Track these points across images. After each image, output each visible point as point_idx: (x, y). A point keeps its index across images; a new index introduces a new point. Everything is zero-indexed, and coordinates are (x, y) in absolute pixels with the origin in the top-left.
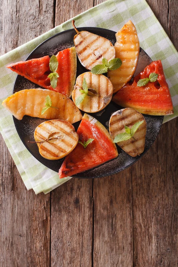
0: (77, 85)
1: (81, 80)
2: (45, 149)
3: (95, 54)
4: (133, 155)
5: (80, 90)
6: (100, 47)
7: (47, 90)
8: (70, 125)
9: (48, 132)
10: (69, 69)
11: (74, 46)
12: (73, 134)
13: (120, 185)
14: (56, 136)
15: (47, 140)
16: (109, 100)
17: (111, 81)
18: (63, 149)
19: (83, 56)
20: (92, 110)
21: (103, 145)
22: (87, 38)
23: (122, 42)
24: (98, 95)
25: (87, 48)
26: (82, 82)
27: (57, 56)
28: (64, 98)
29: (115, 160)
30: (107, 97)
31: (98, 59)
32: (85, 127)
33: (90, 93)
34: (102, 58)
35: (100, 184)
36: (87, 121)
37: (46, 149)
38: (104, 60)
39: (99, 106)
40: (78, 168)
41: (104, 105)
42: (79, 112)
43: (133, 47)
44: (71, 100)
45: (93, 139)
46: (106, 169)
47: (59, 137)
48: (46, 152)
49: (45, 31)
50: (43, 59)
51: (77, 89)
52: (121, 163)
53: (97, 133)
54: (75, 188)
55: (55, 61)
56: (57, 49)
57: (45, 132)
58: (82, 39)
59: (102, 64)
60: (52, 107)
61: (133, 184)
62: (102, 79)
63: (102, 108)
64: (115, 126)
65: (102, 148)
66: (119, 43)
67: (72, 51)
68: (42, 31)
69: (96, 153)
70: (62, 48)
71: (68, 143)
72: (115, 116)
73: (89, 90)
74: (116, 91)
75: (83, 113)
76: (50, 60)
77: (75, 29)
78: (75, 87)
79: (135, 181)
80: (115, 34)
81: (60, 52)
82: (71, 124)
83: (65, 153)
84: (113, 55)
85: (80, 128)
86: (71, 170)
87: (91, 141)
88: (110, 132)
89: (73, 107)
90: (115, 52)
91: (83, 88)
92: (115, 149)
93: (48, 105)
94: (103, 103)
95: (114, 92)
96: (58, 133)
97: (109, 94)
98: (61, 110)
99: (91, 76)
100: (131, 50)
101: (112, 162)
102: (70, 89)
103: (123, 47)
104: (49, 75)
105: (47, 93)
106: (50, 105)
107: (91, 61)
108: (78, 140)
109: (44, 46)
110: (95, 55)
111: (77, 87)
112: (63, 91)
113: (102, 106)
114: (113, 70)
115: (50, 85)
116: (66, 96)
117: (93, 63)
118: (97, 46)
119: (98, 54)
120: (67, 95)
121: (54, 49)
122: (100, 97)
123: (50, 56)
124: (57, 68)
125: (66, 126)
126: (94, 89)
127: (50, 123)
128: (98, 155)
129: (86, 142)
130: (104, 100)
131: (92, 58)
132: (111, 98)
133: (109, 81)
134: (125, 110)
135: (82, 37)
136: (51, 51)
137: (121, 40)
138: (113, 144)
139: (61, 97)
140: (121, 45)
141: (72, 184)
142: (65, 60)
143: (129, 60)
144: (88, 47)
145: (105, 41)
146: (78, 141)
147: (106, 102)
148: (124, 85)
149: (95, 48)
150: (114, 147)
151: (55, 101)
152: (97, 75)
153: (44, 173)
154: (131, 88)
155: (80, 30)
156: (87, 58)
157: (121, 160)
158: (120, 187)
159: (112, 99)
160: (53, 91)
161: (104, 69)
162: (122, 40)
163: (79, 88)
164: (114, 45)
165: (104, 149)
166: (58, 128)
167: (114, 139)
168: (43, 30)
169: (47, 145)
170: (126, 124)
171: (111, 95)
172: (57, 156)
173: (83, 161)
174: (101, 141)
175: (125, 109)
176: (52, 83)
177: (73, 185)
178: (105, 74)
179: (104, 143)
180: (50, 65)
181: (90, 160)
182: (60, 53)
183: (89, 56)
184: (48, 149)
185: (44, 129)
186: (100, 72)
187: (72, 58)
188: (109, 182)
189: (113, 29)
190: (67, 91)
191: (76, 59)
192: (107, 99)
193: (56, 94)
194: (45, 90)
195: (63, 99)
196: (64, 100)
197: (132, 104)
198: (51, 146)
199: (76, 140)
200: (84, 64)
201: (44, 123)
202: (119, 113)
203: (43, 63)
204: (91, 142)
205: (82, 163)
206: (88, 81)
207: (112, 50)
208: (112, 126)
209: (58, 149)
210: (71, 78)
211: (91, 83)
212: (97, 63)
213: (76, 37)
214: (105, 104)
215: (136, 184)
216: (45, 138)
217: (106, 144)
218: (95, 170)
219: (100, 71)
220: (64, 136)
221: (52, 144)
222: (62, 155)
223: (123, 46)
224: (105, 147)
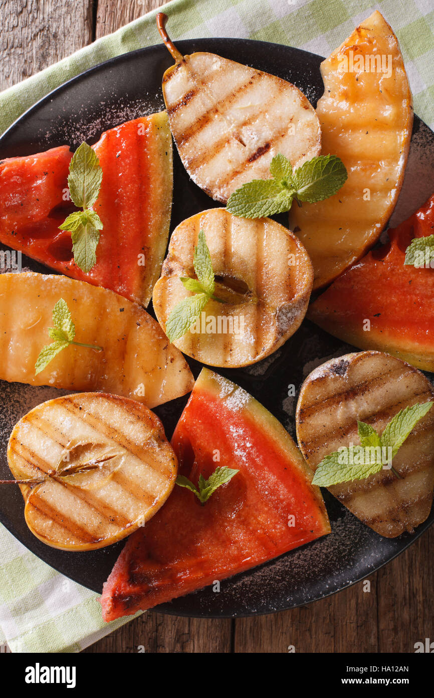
0: (174, 259)
1: (190, 242)
2: (47, 510)
3: (244, 140)
4: (389, 529)
5: (182, 279)
6: (263, 112)
7: (57, 277)
8: (144, 413)
9: (61, 440)
10: (142, 197)
11: (165, 108)
12: (158, 449)
13: (335, 632)
14: (89, 459)
15: (54, 472)
16: (295, 318)
17: (304, 244)
18: (115, 512)
19: (199, 146)
20: (229, 359)
21: (273, 492)
22: (211, 78)
23: (345, 96)
24: (252, 300)
25: (212, 115)
26: (193, 249)
27: (96, 147)
28: (122, 310)
29: (318, 545)
30: (290, 309)
31: (253, 158)
32: (203, 423)
33: (222, 290)
34: (272, 153)
35: (261, 627)
36: (213, 400)
37: (52, 509)
38: (277, 161)
39: (258, 343)
40: (175, 580)
41: (277, 340)
42: (180, 363)
43: (388, 112)
44: (148, 316)
45: (235, 472)
46: (283, 579)
47: (101, 464)
48: (51, 522)
49: (56, 57)
50: (46, 159)
51: (174, 273)
52: (340, 559)
53: (248, 445)
54: (167, 640)
55: (89, 167)
56: (102, 123)
57: (49, 442)
58: (192, 84)
59: (269, 177)
60: (75, 343)
61: (382, 626)
62: (269, 235)
63: (271, 349)
64: (321, 421)
65: (271, 505)
66: (333, 96)
67: (157, 127)
68: (48, 55)
69: (244, 522)
70: (118, 117)
71: (138, 487)
72: (321, 381)
73: (218, 279)
74: (322, 282)
75: (194, 367)
76: (72, 162)
77: (169, 46)
78: (164, 266)
79: (391, 615)
80: (319, 66)
81: (109, 131)
82: (148, 411)
83: (124, 526)
84: (314, 145)
85: (184, 426)
86: (149, 592)
87: (225, 476)
88: (299, 442)
89: (158, 343)
90: (320, 131)
91: (197, 273)
92: (320, 508)
93: (63, 337)
94: (273, 330)
95: (317, 286)
96: (100, 446)
97: (297, 296)
98: (110, 353)
99: (226, 224)
100: (380, 125)
101: (306, 552)
102: (147, 276)
103: (349, 112)
104: (68, 221)
105: (57, 290)
106: (71, 338)
107: (229, 168)
108: (174, 476)
109: (50, 109)
110: (241, 142)
111: (173, 265)
112: (121, 281)
113: (269, 343)
114: (310, 201)
115: (73, 256)
116: (132, 301)
117: (236, 173)
118: (251, 107)
119: (253, 139)
120: (137, 299)
121: (90, 121)
122: (261, 306)
123: (73, 149)
124: (96, 194)
125: (131, 418)
126: (238, 275)
127: (70, 406)
128: (253, 532)
129: (207, 478)
130: (278, 318)
131: (234, 153)
132: (305, 311)
133: (298, 243)
134: (360, 359)
135: (193, 75)
136: (78, 130)
137: (343, 88)
138: (311, 489)
139: (114, 305)
140: (344, 105)
141: (158, 626)
142: (128, 161)
143: (372, 163)
144: (217, 111)
145: (281, 91)
146: (177, 479)
147: (285, 328)
148: (354, 258)
149: (243, 118)
150: (315, 499)
151: (88, 321)
152: (250, 220)
153: (50, 588)
154: (379, 272)
155: (187, 48)
156: (213, 156)
157: (342, 548)
158: (334, 636)
159: (308, 313)
160: (81, 283)
161: (278, 199)
162: (345, 88)
163: (179, 273)
164: (315, 106)
165: (277, 508)
166: (99, 425)
167: (314, 470)
168: (52, 52)
169: (53, 494)
170: (364, 411)
171: (303, 298)
172: (94, 539)
173: (196, 553)
174: (264, 478)
175: (361, 354)
176: (77, 250)
177: (160, 628)
178: (282, 218)
179: (276, 483)
180: (72, 181)
181: (222, 550)
182: (108, 137)
183: (219, 146)
184: (59, 509)
185: (47, 429)
186: (265, 207)
187: (156, 156)
188: (293, 620)
189: (311, 47)
190: (136, 283)
191: (171, 160)
192: (289, 315)
193: (91, 293)
194: (51, 276)
195: (119, 313)
196: (124, 316)
197: (387, 333)
198: (72, 498)
199: (166, 473)
200: (200, 178)
201: (46, 406)
202: (338, 369)
203: (46, 174)
204: (227, 480)
205: (193, 561)
206: (214, 245)
207: (310, 125)
208: (308, 420)
209: (96, 509)
210: (150, 232)
211: (226, 253)
212: (252, 174)
213: (169, 76)
214: (281, 332)
215: (391, 626)
216: (49, 466)
217: (283, 491)
218: (240, 584)
219: (261, 207)
220: (121, 457)
221: (76, 490)
222: (112, 533)
223: (352, 111)
224: (282, 501)
